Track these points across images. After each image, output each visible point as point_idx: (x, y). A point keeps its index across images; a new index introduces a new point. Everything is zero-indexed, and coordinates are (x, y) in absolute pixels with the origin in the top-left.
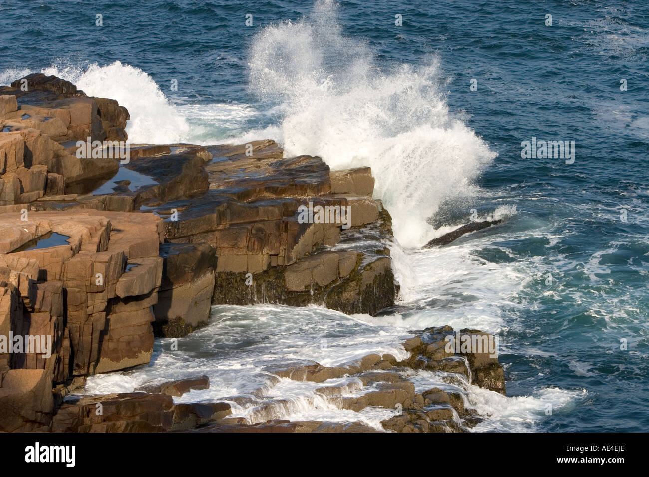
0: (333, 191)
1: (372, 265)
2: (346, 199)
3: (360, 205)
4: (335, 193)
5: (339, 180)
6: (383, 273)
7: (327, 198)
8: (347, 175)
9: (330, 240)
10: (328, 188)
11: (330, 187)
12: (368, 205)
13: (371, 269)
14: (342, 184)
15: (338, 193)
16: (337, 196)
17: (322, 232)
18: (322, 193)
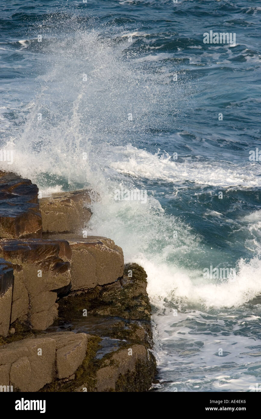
0: (45, 230)
1: (114, 357)
2: (68, 243)
3: (91, 252)
4: (48, 233)
5: (54, 209)
6: (133, 370)
7: (33, 242)
8: (68, 201)
9: (39, 314)
10: (35, 225)
11: (40, 223)
12: (106, 252)
13: (112, 363)
14: (59, 217)
15: (53, 233)
16: (51, 238)
17: (26, 300)
18: (25, 233)
